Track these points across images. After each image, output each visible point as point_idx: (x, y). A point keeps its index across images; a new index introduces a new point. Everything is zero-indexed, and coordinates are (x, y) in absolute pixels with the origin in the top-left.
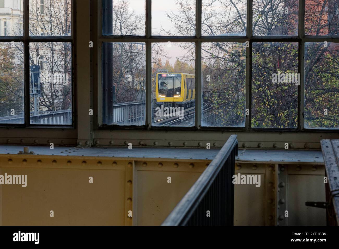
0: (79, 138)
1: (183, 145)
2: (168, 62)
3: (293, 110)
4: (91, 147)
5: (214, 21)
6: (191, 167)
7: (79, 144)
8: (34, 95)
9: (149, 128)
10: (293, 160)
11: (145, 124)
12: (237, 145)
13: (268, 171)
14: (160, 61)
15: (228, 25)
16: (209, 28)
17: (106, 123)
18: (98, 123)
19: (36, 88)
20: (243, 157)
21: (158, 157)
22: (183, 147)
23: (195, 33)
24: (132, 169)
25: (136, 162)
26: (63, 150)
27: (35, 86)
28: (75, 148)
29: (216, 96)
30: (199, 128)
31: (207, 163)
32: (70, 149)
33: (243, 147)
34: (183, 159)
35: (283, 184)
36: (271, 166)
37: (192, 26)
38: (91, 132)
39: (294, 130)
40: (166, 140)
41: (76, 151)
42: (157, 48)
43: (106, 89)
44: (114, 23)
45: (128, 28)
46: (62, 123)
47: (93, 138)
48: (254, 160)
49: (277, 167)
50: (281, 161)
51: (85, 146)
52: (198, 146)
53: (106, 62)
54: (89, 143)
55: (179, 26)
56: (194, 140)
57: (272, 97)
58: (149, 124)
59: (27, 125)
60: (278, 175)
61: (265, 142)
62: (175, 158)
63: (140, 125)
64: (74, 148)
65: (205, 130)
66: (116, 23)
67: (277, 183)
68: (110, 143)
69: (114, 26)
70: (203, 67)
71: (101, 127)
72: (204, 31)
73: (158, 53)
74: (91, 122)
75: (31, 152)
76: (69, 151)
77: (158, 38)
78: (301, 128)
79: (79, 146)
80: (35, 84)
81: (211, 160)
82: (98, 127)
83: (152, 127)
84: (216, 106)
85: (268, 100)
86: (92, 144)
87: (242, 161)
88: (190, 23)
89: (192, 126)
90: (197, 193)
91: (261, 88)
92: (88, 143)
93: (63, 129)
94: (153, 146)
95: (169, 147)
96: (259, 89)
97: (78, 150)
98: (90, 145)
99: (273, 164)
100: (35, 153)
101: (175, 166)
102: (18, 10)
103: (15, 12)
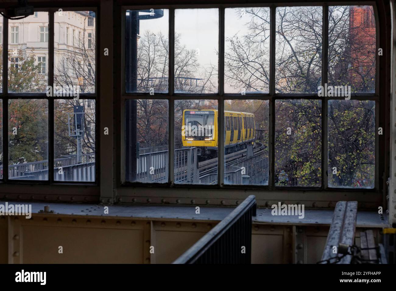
0: (101, 195)
1: (205, 203)
3: (351, 154)
4: (113, 204)
5: (266, 59)
6: (209, 227)
7: (101, 202)
8: (77, 137)
9: (172, 186)
10: (311, 221)
11: (167, 182)
13: (286, 233)
15: (282, 63)
16: (261, 67)
17: (129, 180)
18: (121, 180)
19: (79, 130)
22: (205, 205)
23: (218, 91)
24: (150, 229)
25: (154, 222)
27: (78, 128)
28: (98, 206)
30: (221, 186)
32: (92, 207)
33: (267, 205)
34: (201, 220)
35: (302, 246)
37: (243, 64)
38: (114, 190)
39: (318, 189)
40: (188, 198)
41: (97, 209)
42: (210, 85)
43: (130, 145)
45: (178, 64)
47: (116, 195)
48: (272, 221)
49: (294, 229)
50: (299, 223)
51: (107, 203)
52: (221, 204)
53: (130, 118)
55: (229, 64)
56: (217, 199)
58: (172, 182)
59: (50, 182)
60: (295, 237)
61: (288, 200)
62: (193, 218)
63: (163, 182)
64: (96, 206)
66: (166, 59)
67: (296, 245)
68: (133, 200)
71: (124, 184)
72: (256, 70)
73: (211, 90)
74: (113, 179)
75: (51, 211)
76: (90, 209)
77: (181, 95)
78: (325, 187)
79: (102, 204)
80: (78, 126)
82: (121, 184)
83: (174, 184)
86: (115, 201)
87: (260, 222)
88: (241, 61)
89: (215, 184)
91: (316, 131)
92: (111, 200)
93: (86, 187)
94: (176, 204)
95: (191, 205)
96: (314, 132)
97: (99, 208)
98: (113, 203)
99: (290, 226)
100: (55, 212)
102: (64, 44)
103: (61, 47)
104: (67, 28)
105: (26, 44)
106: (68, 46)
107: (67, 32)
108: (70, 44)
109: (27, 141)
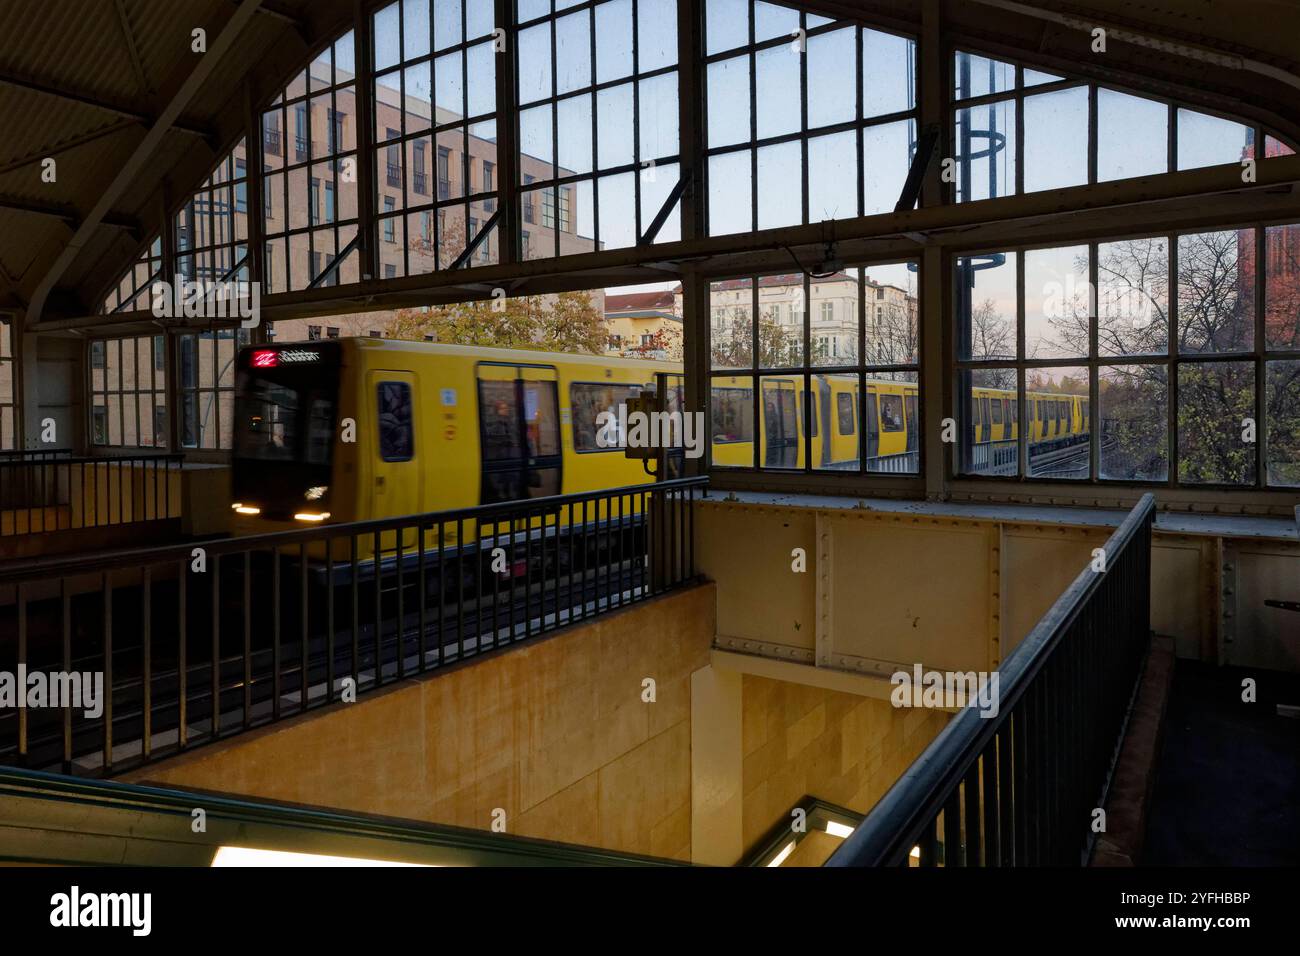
0: (928, 490)
2: (1051, 380)
4: (943, 502)
6: (1084, 534)
7: (928, 498)
9: (1023, 480)
10: (1247, 532)
11: (1016, 474)
12: (1154, 507)
13: (1205, 547)
14: (1039, 379)
17: (964, 472)
18: (953, 471)
20: (1163, 524)
21: (1034, 519)
23: (1089, 355)
24: (999, 534)
25: (1003, 524)
26: (908, 504)
28: (922, 502)
29: (1124, 429)
30: (1096, 481)
31: (1109, 531)
32: (917, 504)
33: (1165, 508)
35: (1232, 566)
36: (1211, 539)
37: (1085, 345)
38: (944, 483)
39: (1250, 488)
41: (924, 506)
43: (964, 428)
44: (973, 332)
46: (906, 471)
47: (947, 490)
48: (1183, 529)
49: (1220, 542)
50: (1228, 533)
51: (936, 500)
54: (942, 497)
56: (1089, 498)
57: (1217, 429)
58: (1023, 474)
59: (863, 472)
60: (1222, 553)
61: (1201, 503)
62: (1060, 521)
63: (1010, 475)
65: (1104, 483)
67: (1221, 564)
68: (969, 497)
69: (973, 336)
70: (1102, 388)
71: (957, 477)
74: (943, 469)
75: (868, 506)
76: (916, 507)
77: (1035, 362)
78: (1262, 485)
79: (929, 500)
81: (1116, 528)
82: (953, 477)
83: (1026, 478)
84: (1125, 441)
85: (1210, 434)
86: (946, 498)
87: (1163, 530)
89: (1086, 478)
90: (1089, 581)
92: (940, 497)
93: (907, 479)
94: (1029, 503)
95: (1051, 505)
97: (926, 505)
98: (943, 499)
99: (1213, 537)
101: (1061, 532)
103: (846, 325)
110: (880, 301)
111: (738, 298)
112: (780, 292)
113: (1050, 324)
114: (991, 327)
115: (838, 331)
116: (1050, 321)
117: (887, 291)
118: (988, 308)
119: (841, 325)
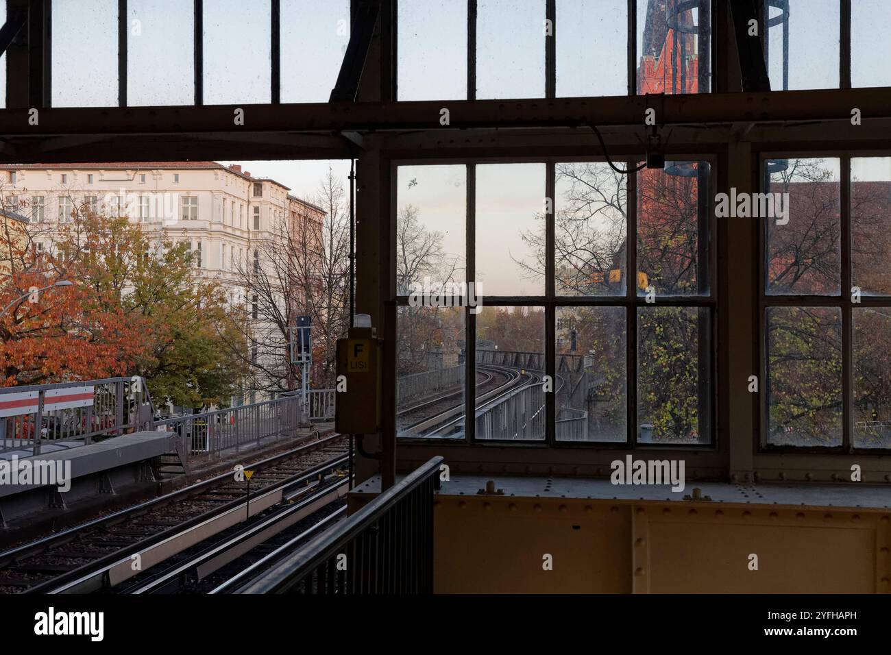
27: (304, 350)
80: (304, 347)
102: (219, 223)
103: (215, 227)
104: (224, 199)
105: (161, 223)
106: (225, 226)
107: (224, 205)
108: (228, 223)
109: (177, 369)
110: (258, 199)
111: (64, 181)
112: (126, 178)
113: (525, 241)
114: (413, 239)
115: (203, 234)
116: (524, 238)
117: (266, 186)
118: (409, 215)
119: (208, 227)
